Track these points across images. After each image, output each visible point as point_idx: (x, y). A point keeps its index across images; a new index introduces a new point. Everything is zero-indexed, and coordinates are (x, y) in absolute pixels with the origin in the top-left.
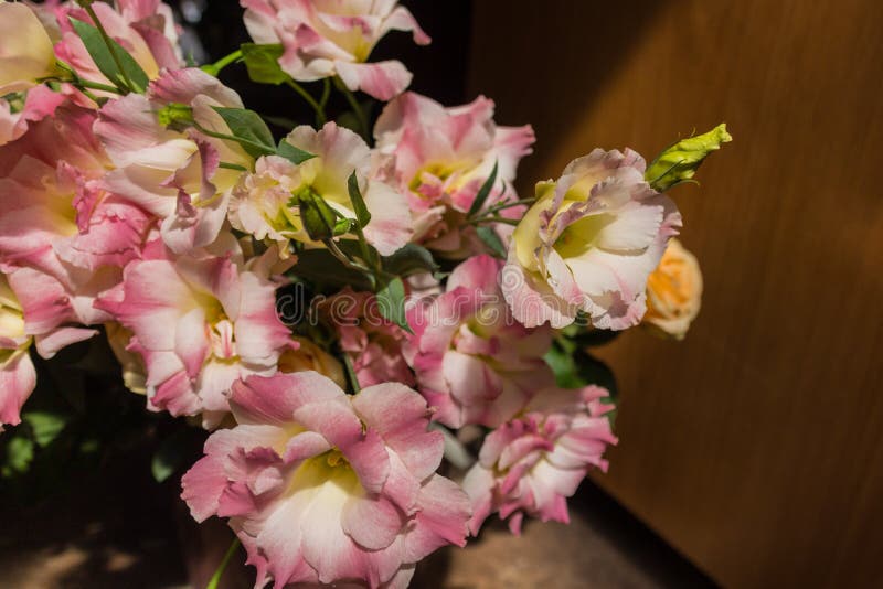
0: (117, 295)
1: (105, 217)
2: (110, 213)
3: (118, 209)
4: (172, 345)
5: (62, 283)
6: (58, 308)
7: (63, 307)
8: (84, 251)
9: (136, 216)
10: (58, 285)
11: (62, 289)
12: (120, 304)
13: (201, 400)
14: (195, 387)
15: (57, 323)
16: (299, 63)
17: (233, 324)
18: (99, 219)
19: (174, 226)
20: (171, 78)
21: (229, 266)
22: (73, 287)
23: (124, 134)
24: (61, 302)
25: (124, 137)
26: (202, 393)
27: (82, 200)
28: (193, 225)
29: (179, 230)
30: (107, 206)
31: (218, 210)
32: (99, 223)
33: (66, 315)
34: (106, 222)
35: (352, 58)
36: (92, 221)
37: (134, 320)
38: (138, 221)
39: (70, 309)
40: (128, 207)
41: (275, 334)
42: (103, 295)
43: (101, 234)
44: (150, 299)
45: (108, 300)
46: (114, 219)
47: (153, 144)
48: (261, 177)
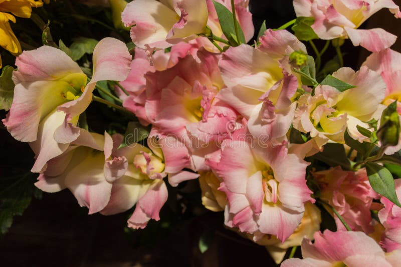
0: (216, 157)
1: (217, 114)
2: (219, 112)
3: (224, 110)
4: (245, 192)
5: (188, 148)
6: (185, 161)
7: (187, 161)
8: (204, 132)
9: (232, 114)
10: (185, 148)
11: (187, 151)
12: (217, 164)
13: (258, 226)
14: (256, 218)
15: (182, 168)
16: (324, 28)
17: (278, 183)
18: (213, 115)
19: (256, 123)
20: (271, 35)
21: (284, 150)
22: (193, 150)
23: (234, 67)
24: (186, 158)
25: (233, 69)
26: (259, 222)
27: (206, 103)
28: (270, 123)
29: (260, 125)
30: (217, 107)
31: (287, 116)
32: (213, 117)
33: (187, 165)
34: (216, 117)
35: (354, 26)
36: (209, 115)
37: (226, 174)
38: (233, 118)
39: (189, 162)
40: (228, 109)
41: (304, 193)
42: (209, 156)
43: (212, 123)
44: (236, 163)
45: (212, 160)
46: (220, 116)
47: (250, 74)
48: (317, 98)
